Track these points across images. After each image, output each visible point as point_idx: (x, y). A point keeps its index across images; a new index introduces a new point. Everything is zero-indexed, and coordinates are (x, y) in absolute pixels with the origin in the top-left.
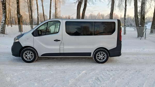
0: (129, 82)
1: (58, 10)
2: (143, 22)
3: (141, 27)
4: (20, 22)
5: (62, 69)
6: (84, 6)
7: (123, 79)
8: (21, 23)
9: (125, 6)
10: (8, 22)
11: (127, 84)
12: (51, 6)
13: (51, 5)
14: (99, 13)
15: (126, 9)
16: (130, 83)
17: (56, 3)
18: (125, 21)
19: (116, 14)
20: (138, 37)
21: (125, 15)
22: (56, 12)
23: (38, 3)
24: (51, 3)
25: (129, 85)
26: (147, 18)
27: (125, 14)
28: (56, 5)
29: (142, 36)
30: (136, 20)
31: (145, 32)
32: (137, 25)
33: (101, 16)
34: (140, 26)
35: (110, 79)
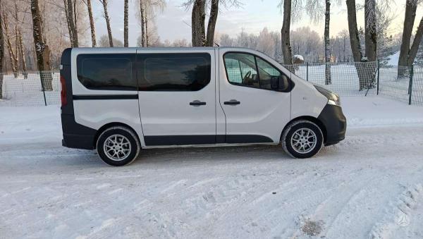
0: (285, 200)
1: (150, 25)
2: (373, 49)
3: (366, 61)
4: (45, 63)
5: (129, 178)
6: (212, 11)
7: (274, 193)
8: (45, 66)
9: (325, 8)
10: (16, 64)
11: (280, 204)
12: (126, 16)
13: (126, 12)
14: (265, 30)
15: (328, 15)
16: (286, 203)
17: (144, 7)
18: (329, 47)
19: (311, 30)
20: (361, 89)
21: (327, 33)
22: (143, 33)
23: (92, 11)
24: (126, 7)
25: (282, 207)
26: (391, 37)
27: (326, 28)
28: (144, 12)
29: (370, 87)
30: (352, 42)
31: (377, 76)
32: (357, 56)
33: (272, 36)
34: (364, 58)
35: (240, 195)
